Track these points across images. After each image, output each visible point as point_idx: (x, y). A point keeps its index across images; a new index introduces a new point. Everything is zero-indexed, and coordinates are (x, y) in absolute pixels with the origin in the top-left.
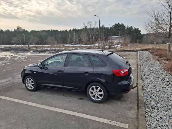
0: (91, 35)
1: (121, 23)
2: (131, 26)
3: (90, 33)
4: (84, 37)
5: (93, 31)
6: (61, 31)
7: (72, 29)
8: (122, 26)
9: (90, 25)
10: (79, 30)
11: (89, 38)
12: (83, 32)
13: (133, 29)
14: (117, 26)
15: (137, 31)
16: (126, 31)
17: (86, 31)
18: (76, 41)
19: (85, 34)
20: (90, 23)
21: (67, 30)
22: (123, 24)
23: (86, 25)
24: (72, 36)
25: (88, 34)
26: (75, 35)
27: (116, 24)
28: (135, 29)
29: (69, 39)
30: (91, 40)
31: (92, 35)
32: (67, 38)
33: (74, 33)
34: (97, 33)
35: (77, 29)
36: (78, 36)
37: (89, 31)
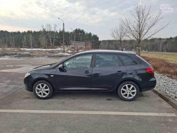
0: (50, 39)
1: (81, 29)
2: (90, 33)
3: (49, 36)
4: (43, 40)
5: (53, 35)
6: (11, 32)
7: (26, 31)
8: (82, 32)
9: (49, 28)
10: (35, 32)
11: (49, 41)
12: (41, 35)
13: (92, 35)
14: (78, 31)
15: (96, 38)
16: (86, 37)
17: (45, 34)
18: (33, 44)
19: (44, 37)
20: (49, 26)
21: (20, 32)
22: (83, 30)
23: (45, 28)
24: (28, 39)
25: (47, 37)
26: (32, 37)
27: (76, 29)
28: (94, 35)
29: (24, 42)
30: (51, 44)
31: (52, 39)
32: (21, 40)
33: (31, 36)
34: (57, 37)
35: (33, 31)
36: (35, 38)
37: (48, 34)
